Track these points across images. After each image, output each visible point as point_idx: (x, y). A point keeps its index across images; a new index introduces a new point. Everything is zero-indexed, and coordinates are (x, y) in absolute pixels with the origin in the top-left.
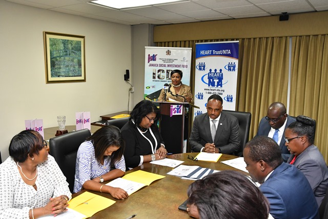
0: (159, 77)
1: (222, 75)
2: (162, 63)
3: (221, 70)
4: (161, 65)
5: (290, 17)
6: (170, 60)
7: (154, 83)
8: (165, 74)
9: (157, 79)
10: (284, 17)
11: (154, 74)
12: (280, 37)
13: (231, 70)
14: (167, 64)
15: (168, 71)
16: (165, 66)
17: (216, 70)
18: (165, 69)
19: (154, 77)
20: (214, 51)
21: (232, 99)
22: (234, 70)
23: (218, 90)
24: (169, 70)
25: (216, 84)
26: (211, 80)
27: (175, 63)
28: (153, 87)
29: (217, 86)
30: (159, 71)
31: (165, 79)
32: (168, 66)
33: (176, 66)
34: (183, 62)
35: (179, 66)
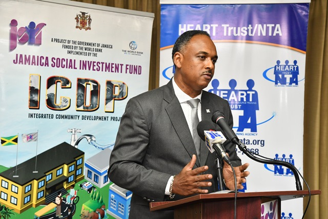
0: (50, 103)
2: (63, 54)
3: (250, 83)
4: (58, 63)
6: (88, 47)
7: (34, 125)
8: (72, 93)
9: (44, 108)
11: (34, 91)
14: (78, 58)
15: (81, 85)
16: (71, 65)
18: (73, 75)
19: (34, 104)
22: (294, 81)
24: (87, 80)
25: (235, 124)
27: (104, 57)
28: (30, 137)
29: (240, 130)
30: (51, 81)
31: (72, 110)
32: (84, 65)
33: (108, 67)
34: (130, 56)
35: (117, 68)
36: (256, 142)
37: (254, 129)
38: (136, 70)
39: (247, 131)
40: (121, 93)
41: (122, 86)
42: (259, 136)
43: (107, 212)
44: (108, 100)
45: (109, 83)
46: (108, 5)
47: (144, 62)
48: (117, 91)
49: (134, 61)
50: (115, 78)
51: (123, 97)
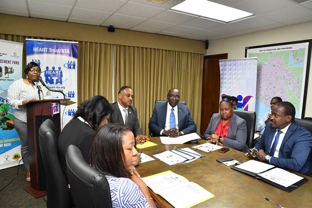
1: (61, 73)
3: (60, 68)
5: (116, 30)
10: (111, 29)
12: (105, 44)
13: (70, 68)
17: (54, 68)
20: (50, 49)
21: (74, 95)
22: (74, 68)
23: (57, 87)
25: (55, 81)
26: (49, 78)
27: (3, 58)
29: (57, 83)
33: (5, 62)
34: (14, 58)
35: (9, 62)
36: (62, 88)
37: (61, 83)
38: (17, 63)
39: (59, 84)
40: (11, 71)
41: (11, 68)
42: (63, 85)
43: (8, 112)
44: (6, 73)
45: (6, 67)
46: (5, 39)
47: (20, 60)
48: (9, 70)
49: (16, 60)
50: (8, 65)
51: (12, 72)
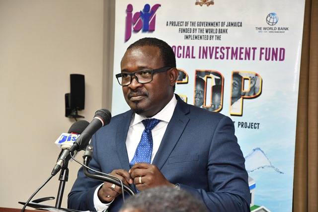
6: (210, 28)
14: (197, 44)
16: (189, 53)
18: (191, 67)
24: (207, 73)
32: (204, 52)
33: (235, 53)
35: (248, 54)
38: (276, 54)
40: (253, 89)
44: (234, 99)
45: (236, 75)
48: (247, 86)
49: (273, 41)
50: (245, 67)
51: (255, 94)
